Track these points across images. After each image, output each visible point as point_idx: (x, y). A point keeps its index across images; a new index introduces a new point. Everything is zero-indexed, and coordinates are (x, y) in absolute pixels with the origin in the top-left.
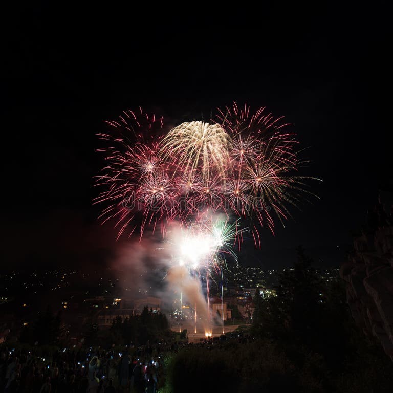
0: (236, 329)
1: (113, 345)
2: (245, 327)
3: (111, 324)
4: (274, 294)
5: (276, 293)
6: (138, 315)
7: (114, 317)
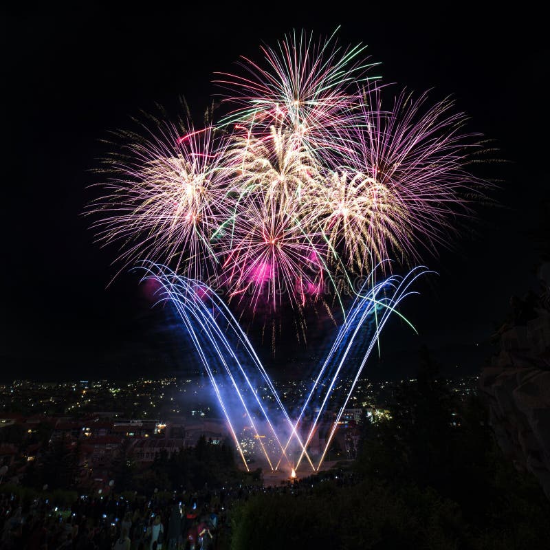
0: (333, 467)
1: (156, 490)
2: (346, 463)
3: (152, 460)
4: (387, 416)
5: (390, 415)
6: (191, 447)
7: (157, 450)
